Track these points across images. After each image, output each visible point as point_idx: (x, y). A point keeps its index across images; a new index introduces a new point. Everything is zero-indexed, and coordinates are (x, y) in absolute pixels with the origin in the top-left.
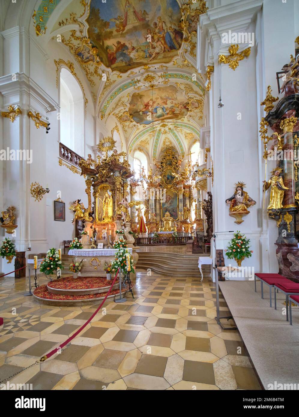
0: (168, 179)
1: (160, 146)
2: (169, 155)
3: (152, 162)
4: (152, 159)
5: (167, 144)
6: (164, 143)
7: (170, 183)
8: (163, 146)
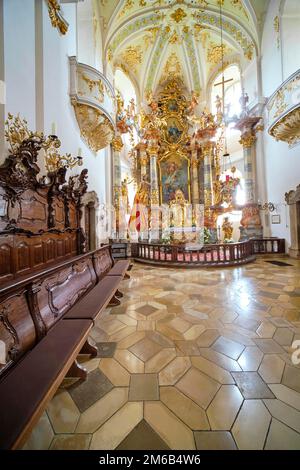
0: (171, 133)
1: (160, 73)
2: (172, 93)
3: (145, 100)
4: (145, 94)
5: (172, 69)
6: (167, 65)
7: (175, 140)
8: (164, 74)
